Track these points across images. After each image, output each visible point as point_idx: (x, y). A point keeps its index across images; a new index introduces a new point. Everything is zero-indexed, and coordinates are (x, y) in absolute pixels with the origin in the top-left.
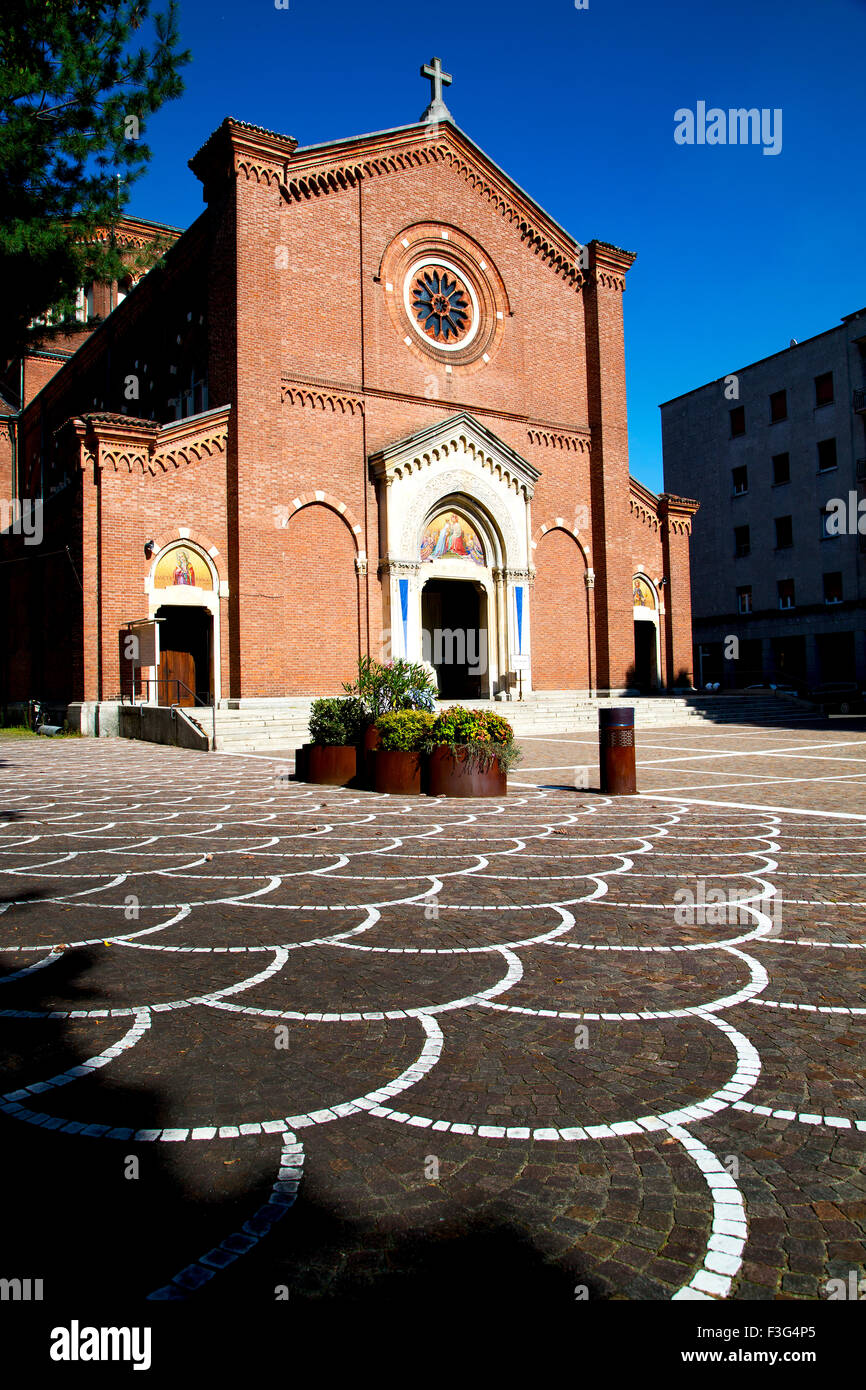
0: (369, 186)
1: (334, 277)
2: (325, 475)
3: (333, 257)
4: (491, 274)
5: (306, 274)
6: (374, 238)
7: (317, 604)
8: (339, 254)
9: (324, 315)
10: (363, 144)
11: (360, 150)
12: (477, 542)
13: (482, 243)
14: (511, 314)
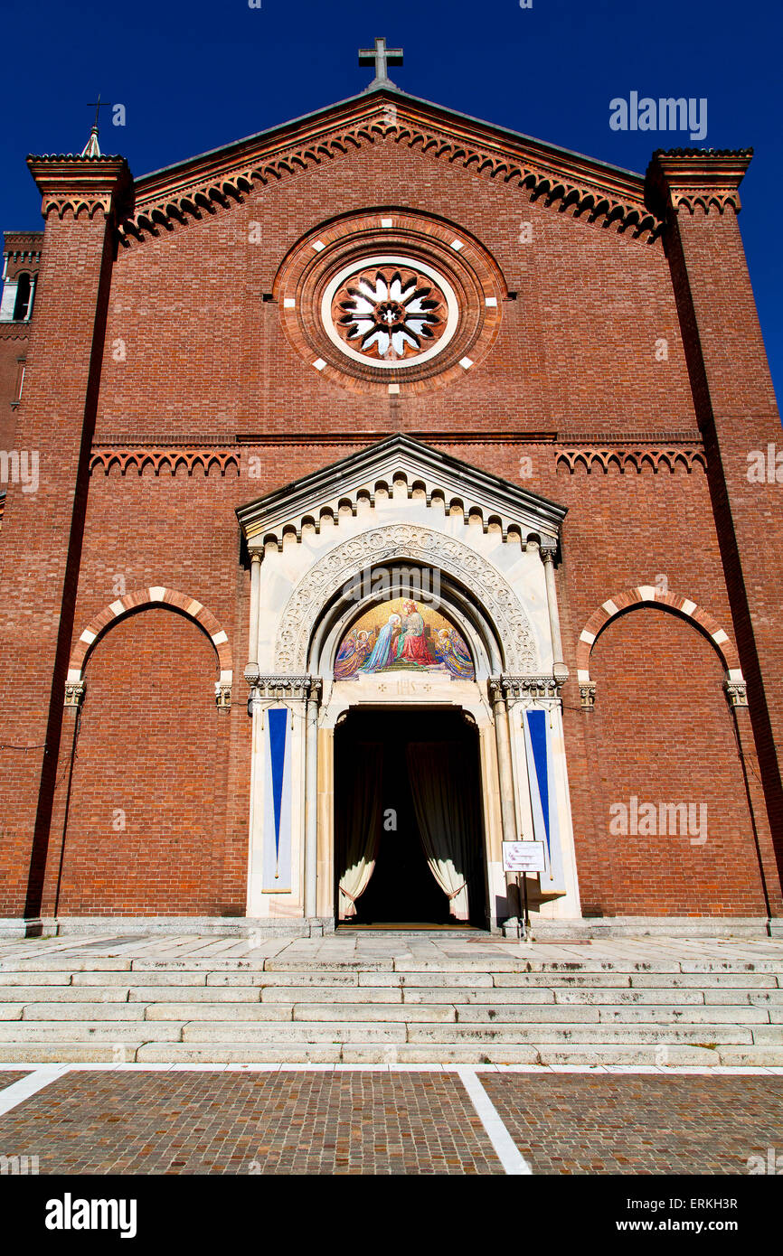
0: (259, 197)
1: (204, 310)
2: (170, 563)
3: (204, 288)
4: (472, 253)
5: (162, 314)
6: (268, 251)
7: (142, 760)
8: (214, 281)
9: (185, 357)
10: (248, 149)
11: (246, 158)
12: (459, 640)
13: (454, 218)
14: (513, 296)
